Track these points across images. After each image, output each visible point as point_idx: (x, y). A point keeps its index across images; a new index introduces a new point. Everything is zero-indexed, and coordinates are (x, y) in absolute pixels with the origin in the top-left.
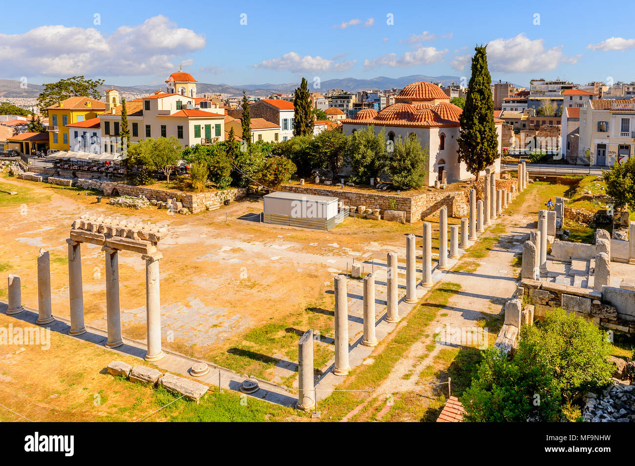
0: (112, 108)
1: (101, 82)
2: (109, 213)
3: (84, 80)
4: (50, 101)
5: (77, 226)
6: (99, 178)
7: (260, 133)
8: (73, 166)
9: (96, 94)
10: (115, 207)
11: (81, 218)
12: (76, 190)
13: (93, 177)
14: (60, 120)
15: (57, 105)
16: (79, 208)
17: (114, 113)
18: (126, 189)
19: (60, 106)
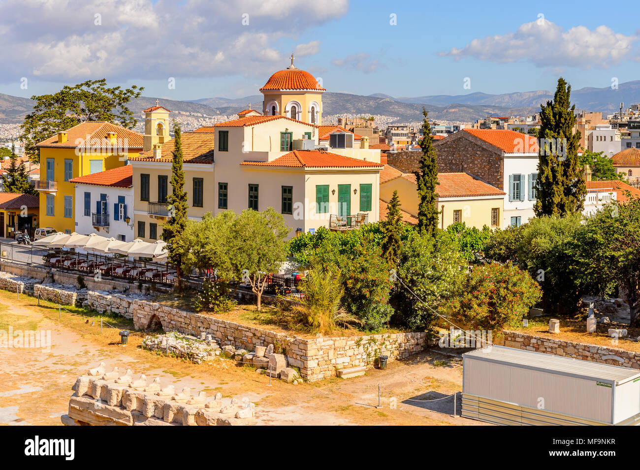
0: (155, 146)
1: (136, 91)
2: (142, 367)
3: (106, 87)
4: (45, 130)
5: (83, 390)
6: (126, 291)
7: (457, 206)
8: (79, 263)
9: (127, 117)
10: (152, 356)
11: (89, 374)
12: (83, 313)
13: (114, 288)
14: (59, 169)
15: (55, 138)
16: (86, 353)
17: (159, 156)
18: (176, 318)
19: (60, 140)
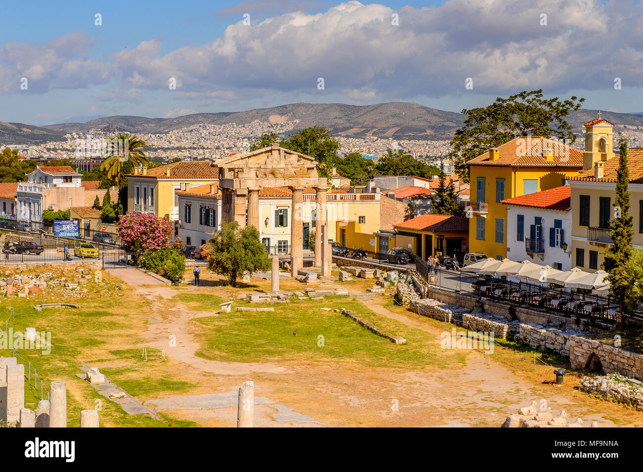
0: (596, 164)
1: (576, 103)
2: (579, 410)
3: (542, 99)
4: (475, 146)
6: (562, 326)
8: (511, 292)
9: (565, 132)
10: (591, 399)
11: (520, 413)
12: (515, 348)
13: (549, 322)
14: (491, 189)
15: (486, 155)
16: (518, 390)
17: (600, 175)
18: (618, 358)
19: (491, 158)
